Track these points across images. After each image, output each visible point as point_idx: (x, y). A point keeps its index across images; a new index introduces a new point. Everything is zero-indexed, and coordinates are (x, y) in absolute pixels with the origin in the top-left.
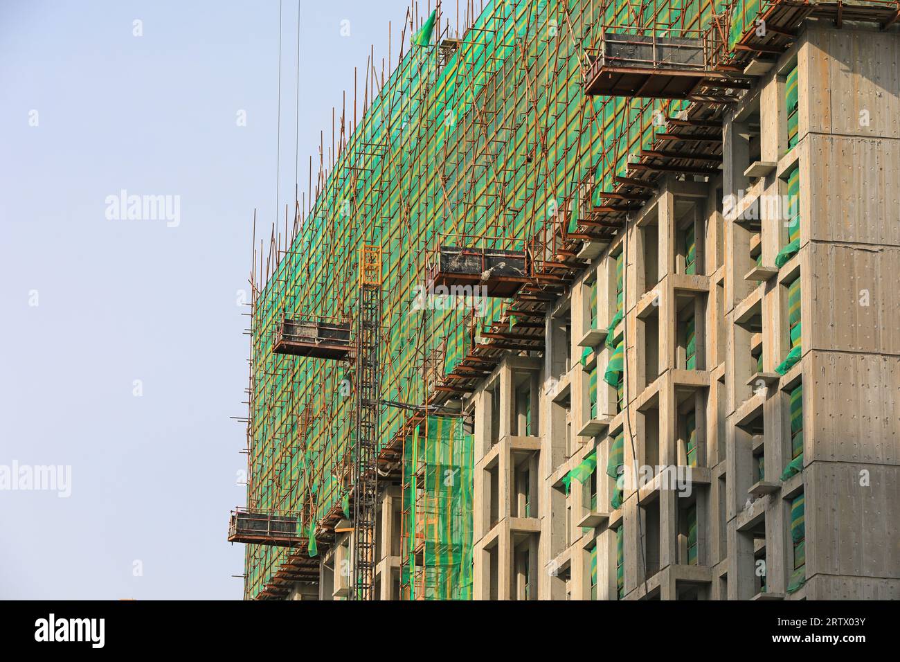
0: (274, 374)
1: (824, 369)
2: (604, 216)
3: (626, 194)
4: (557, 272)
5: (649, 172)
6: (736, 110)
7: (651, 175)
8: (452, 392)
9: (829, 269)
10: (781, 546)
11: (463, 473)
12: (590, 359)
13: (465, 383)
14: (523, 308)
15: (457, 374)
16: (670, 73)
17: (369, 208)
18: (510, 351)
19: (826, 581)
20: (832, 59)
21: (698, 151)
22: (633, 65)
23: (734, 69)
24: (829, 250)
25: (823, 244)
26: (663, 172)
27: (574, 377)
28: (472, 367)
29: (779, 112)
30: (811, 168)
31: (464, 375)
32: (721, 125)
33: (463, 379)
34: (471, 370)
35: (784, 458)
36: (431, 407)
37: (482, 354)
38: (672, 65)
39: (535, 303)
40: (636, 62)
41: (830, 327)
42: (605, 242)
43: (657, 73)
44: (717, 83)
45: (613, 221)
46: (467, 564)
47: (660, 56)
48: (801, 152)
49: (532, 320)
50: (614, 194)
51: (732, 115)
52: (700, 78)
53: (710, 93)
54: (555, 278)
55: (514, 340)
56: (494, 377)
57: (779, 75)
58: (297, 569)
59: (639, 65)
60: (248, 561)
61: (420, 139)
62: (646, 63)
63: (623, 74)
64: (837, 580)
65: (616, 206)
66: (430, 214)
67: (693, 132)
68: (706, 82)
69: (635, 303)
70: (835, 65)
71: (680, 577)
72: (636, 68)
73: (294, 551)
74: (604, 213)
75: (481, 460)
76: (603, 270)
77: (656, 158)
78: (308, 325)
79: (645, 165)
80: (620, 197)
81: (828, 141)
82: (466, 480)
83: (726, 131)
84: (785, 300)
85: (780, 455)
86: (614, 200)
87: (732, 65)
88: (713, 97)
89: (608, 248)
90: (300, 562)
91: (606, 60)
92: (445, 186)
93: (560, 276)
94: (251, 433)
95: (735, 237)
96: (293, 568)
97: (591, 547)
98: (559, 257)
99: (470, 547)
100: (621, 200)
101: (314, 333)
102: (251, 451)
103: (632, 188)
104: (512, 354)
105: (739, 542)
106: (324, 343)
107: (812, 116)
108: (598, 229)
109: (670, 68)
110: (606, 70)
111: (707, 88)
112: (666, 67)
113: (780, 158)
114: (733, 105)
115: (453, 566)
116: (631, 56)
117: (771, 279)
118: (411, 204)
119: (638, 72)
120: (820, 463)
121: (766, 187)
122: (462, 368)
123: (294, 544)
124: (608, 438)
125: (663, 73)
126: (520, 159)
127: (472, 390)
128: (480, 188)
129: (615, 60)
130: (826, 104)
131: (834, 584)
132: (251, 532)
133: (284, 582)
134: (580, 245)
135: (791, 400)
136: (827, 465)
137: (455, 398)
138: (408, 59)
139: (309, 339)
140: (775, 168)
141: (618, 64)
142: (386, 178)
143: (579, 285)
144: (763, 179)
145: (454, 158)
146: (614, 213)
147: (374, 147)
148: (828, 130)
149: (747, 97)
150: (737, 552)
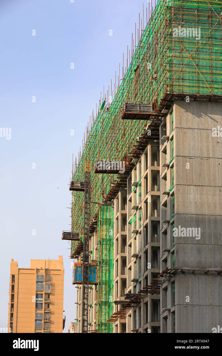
0: (76, 196)
1: (179, 190)
2: (136, 152)
3: (140, 146)
4: (128, 167)
5: (144, 140)
6: (162, 123)
7: (145, 140)
8: (109, 199)
9: (181, 163)
10: (170, 236)
11: (112, 221)
12: (135, 189)
13: (112, 197)
14: (121, 176)
15: (109, 194)
16: (143, 113)
17: (93, 152)
18: (121, 188)
19: (179, 245)
20: (181, 108)
21: (156, 134)
22: (133, 111)
23: (159, 112)
24: (181, 158)
25: (179, 157)
26: (148, 140)
27: (132, 194)
28: (112, 192)
29: (170, 122)
30: (176, 137)
31: (111, 195)
32: (159, 127)
33: (111, 196)
34: (112, 193)
35: (171, 213)
36: (104, 203)
37: (114, 189)
38: (143, 111)
39: (124, 175)
40: (134, 110)
41: (181, 179)
42: (138, 158)
43: (139, 113)
44: (156, 115)
45: (139, 153)
46: (112, 244)
47: (140, 109)
48: (174, 133)
49: (124, 180)
50: (137, 146)
51: (161, 124)
52: (151, 114)
53: (155, 118)
54: (127, 168)
55: (121, 185)
56: (118, 195)
57: (170, 113)
58: (81, 246)
59: (134, 111)
60: (72, 245)
61: (102, 133)
62: (136, 111)
63: (130, 114)
64: (182, 245)
65: (138, 149)
66: (104, 153)
67: (153, 129)
68: (153, 115)
69: (143, 175)
70: (182, 110)
71: (152, 245)
72: (133, 112)
73: (79, 242)
74: (136, 151)
75: (115, 217)
76: (138, 166)
77: (145, 136)
78: (78, 183)
79: (143, 138)
80: (139, 146)
81: (180, 130)
82: (112, 222)
83: (160, 128)
84: (171, 172)
85: (170, 212)
86: (137, 148)
87: (158, 111)
88: (156, 119)
89: (138, 160)
90: (81, 245)
91: (126, 110)
92: (106, 145)
93: (129, 168)
94: (72, 212)
95: (162, 156)
96: (80, 246)
97: (135, 239)
98: (127, 163)
99: (113, 239)
100: (139, 147)
101: (80, 185)
102: (72, 216)
103: (141, 144)
104: (122, 189)
105: (162, 236)
106: (82, 187)
107: (176, 123)
108: (135, 155)
109: (142, 112)
110: (125, 113)
111: (154, 117)
112: (141, 112)
113: (170, 135)
114: (161, 121)
115: (109, 245)
116: (132, 109)
117: (168, 166)
118: (100, 151)
119: (134, 113)
120: (178, 214)
121: (167, 142)
122: (109, 193)
123: (78, 240)
124: (139, 210)
125: (141, 113)
126: (120, 138)
127: (114, 199)
128: (113, 146)
129: (128, 110)
130: (180, 120)
131: (181, 246)
132: (67, 237)
133: (79, 250)
134: (132, 159)
135: (172, 198)
136: (179, 215)
137: (110, 201)
138: (100, 113)
139: (78, 186)
140: (169, 137)
141: (129, 111)
142: (96, 144)
143: (133, 170)
144: (167, 140)
145: (108, 138)
146: (138, 151)
147: (94, 136)
148: (180, 127)
149: (164, 119)
150: (162, 238)
